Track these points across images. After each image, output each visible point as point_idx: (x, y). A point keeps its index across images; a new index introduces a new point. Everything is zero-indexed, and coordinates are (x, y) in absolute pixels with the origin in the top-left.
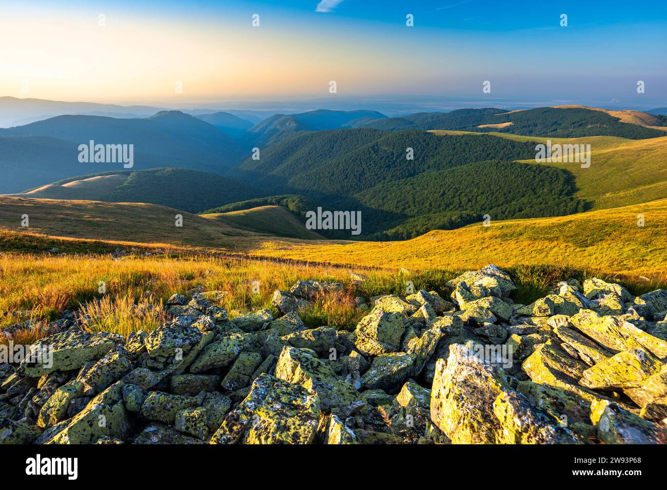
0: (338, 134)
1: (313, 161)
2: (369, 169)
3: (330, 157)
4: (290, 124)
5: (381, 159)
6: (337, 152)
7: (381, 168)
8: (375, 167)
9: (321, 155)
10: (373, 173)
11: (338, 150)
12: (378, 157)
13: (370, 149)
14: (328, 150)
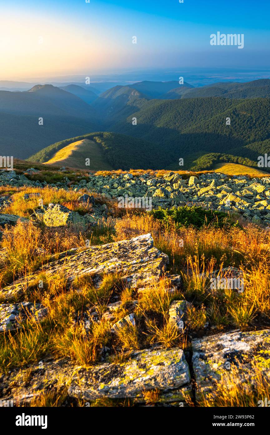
0: (194, 102)
1: (180, 124)
2: (236, 130)
3: (192, 120)
4: (134, 93)
5: (244, 122)
6: (197, 116)
7: (244, 129)
8: (240, 128)
9: (185, 119)
10: (239, 133)
11: (197, 115)
12: (241, 121)
13: (232, 114)
14: (189, 115)
